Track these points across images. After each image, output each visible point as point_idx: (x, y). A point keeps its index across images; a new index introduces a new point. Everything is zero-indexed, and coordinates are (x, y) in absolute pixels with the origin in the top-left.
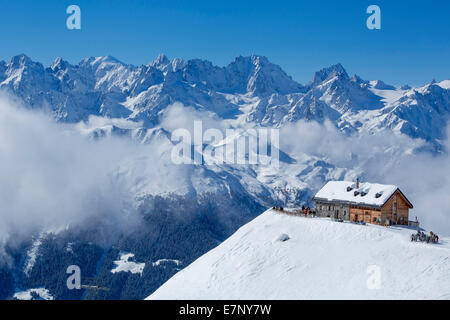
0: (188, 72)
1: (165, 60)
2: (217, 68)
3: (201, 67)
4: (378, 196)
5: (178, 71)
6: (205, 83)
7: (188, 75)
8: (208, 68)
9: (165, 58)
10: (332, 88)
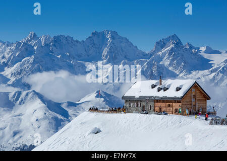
0: (54, 45)
1: (35, 37)
2: (77, 41)
3: (64, 41)
4: (178, 89)
5: (47, 45)
6: (68, 54)
7: (54, 48)
8: (70, 41)
9: (35, 35)
10: (170, 54)
